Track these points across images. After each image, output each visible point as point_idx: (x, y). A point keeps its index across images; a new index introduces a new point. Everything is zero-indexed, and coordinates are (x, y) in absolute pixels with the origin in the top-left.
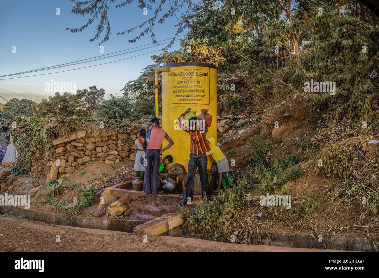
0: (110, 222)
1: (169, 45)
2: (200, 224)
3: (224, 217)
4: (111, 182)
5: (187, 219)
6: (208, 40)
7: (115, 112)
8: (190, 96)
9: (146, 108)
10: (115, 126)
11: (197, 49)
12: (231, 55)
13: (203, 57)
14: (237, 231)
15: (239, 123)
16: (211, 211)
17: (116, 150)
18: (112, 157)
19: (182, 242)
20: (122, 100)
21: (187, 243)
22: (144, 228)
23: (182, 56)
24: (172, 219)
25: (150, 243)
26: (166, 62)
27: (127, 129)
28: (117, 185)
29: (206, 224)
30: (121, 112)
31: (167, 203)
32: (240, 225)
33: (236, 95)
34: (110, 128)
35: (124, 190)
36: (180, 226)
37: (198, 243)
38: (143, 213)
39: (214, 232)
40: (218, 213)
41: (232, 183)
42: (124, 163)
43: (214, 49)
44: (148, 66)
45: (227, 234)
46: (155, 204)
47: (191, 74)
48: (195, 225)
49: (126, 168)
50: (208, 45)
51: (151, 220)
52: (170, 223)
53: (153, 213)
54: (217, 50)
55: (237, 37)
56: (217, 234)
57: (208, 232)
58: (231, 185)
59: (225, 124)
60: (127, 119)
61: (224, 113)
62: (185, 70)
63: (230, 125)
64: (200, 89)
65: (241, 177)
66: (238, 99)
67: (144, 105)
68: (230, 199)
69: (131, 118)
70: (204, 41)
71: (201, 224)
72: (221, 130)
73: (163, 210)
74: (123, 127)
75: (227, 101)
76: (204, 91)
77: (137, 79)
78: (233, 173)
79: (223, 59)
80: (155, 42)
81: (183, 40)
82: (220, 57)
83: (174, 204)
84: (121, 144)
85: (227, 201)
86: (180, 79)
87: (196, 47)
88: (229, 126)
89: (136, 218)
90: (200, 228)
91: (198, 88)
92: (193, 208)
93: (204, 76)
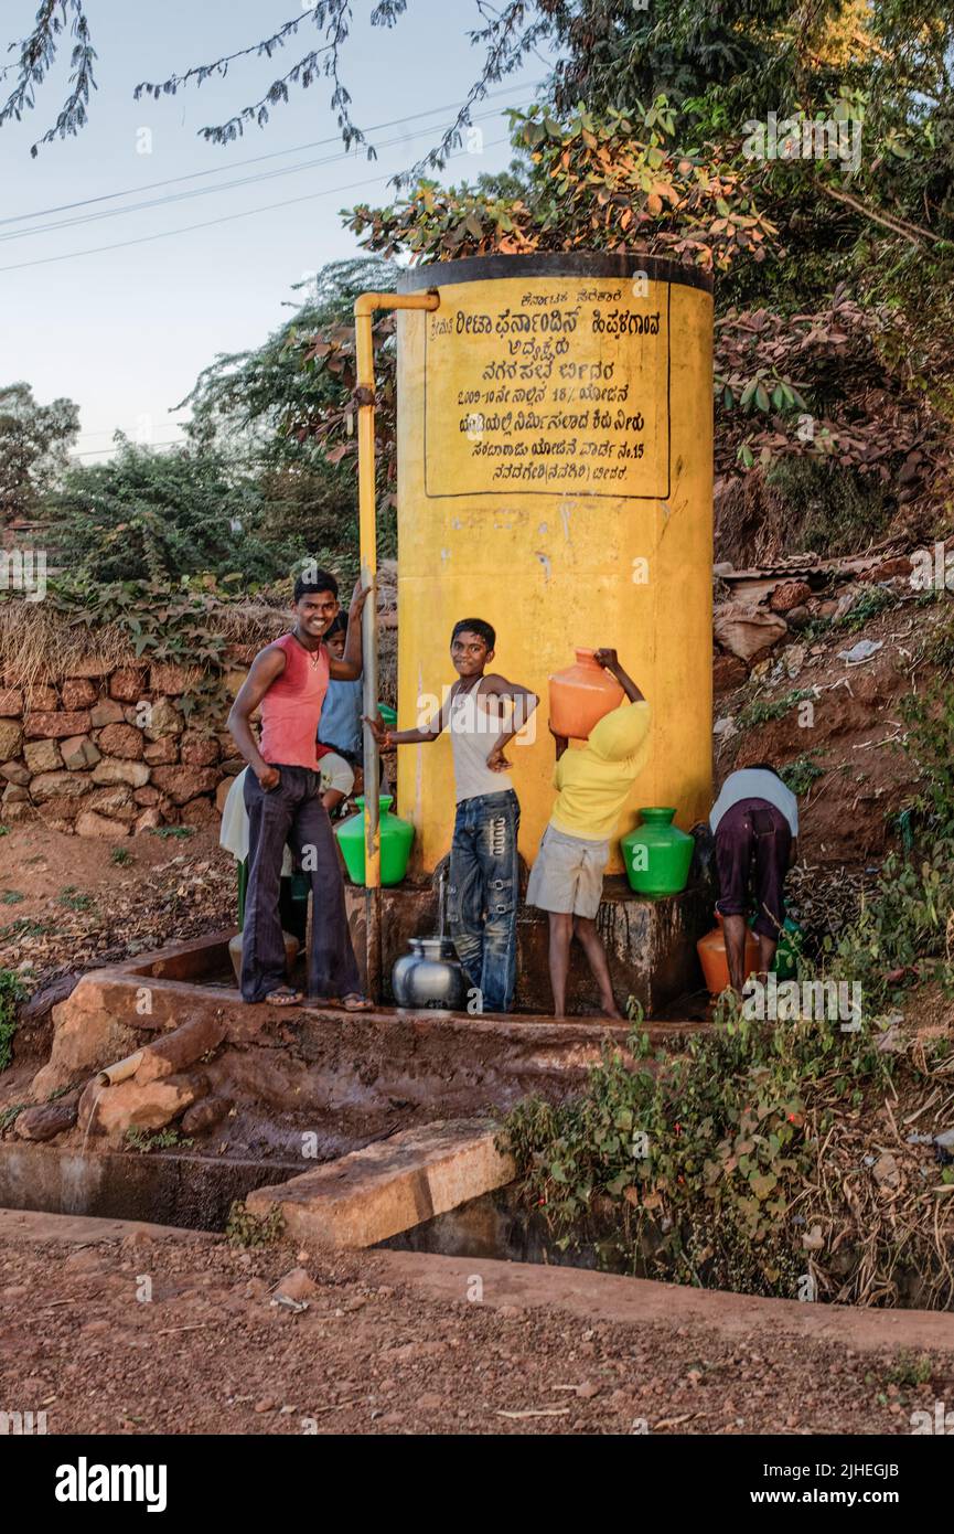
0: (100, 1170)
1: (432, 156)
2: (609, 1185)
3: (745, 1147)
4: (111, 940)
5: (537, 1155)
6: (674, 112)
7: (135, 536)
8: (559, 448)
9: (316, 511)
10: (134, 622)
11: (608, 170)
12: (807, 203)
13: (643, 216)
14: (817, 1230)
15: (843, 603)
16: (670, 1110)
17: (140, 759)
18: (115, 799)
19: (500, 1286)
20: (180, 467)
21: (528, 1294)
22: (289, 1208)
23: (518, 207)
24: (446, 1153)
25: (322, 1290)
26: (429, 244)
27: (199, 638)
28: (143, 961)
29: (639, 1187)
30: (173, 534)
31: (424, 1065)
32: (835, 1196)
33: (836, 436)
34: (104, 635)
35: (183, 989)
36: (498, 1196)
37: (594, 1293)
38: (289, 1118)
39: (684, 1236)
40: (709, 1121)
41: (795, 955)
42: (186, 833)
43: (705, 165)
44: (326, 269)
45: (763, 1243)
46: (357, 1067)
47: (561, 322)
48: (579, 1192)
49: (198, 860)
50: (670, 143)
51: (333, 1158)
52: (438, 1179)
53: (346, 1119)
54: (724, 172)
55: (844, 91)
56: (705, 1244)
57: (653, 1233)
58: (789, 960)
59: (765, 609)
60: (206, 581)
61: (766, 541)
62: (526, 299)
63: (792, 613)
64: (612, 408)
65: (849, 917)
66: (846, 461)
67: (306, 495)
68: (779, 1046)
69: (229, 571)
70: (649, 123)
71: (615, 1187)
72: (740, 642)
73: (400, 1106)
74: (178, 626)
75: (785, 471)
76: (637, 423)
77: (265, 341)
78: (807, 895)
79: (758, 227)
80: (351, 135)
81: (525, 112)
82: (745, 213)
83: (464, 1071)
84: (170, 722)
85: (765, 1058)
86: (501, 355)
87: (604, 155)
88: (789, 621)
89: (251, 1147)
90: (607, 1205)
91: (603, 406)
92: (571, 1094)
93: (636, 335)
